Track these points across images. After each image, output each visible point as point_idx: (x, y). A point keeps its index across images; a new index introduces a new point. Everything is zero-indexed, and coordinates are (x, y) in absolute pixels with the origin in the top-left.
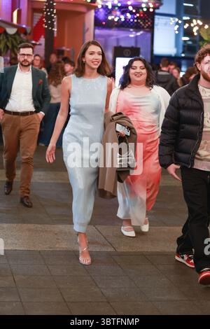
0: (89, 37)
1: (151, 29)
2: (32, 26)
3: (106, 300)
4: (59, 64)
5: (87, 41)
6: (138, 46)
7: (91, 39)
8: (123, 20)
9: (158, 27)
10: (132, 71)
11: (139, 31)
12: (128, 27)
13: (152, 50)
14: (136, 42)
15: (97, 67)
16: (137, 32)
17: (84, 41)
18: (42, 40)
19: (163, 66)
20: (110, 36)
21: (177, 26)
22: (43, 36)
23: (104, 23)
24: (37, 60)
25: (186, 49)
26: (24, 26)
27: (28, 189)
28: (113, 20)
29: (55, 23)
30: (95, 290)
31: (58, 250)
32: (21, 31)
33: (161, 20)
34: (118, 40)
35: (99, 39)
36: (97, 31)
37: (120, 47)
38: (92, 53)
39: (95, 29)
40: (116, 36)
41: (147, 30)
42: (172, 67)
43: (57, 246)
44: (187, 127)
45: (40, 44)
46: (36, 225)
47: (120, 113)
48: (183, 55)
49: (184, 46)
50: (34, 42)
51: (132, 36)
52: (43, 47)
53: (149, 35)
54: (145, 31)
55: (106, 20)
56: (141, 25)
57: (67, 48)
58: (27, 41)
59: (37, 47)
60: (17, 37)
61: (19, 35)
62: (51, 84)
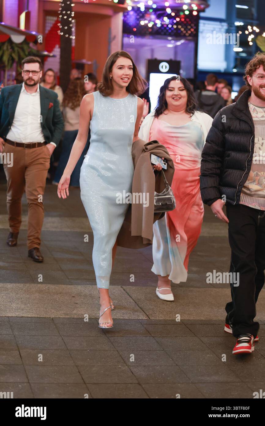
0: (116, 47)
1: (195, 37)
2: (44, 33)
3: (136, 382)
4: (78, 82)
5: (113, 52)
6: (179, 59)
7: (119, 50)
8: (159, 25)
9: (204, 34)
10: (168, 93)
12: (165, 34)
13: (196, 64)
14: (176, 53)
15: (127, 84)
16: (177, 40)
17: (109, 52)
18: (57, 51)
19: (209, 85)
20: (142, 46)
22: (57, 46)
23: (135, 29)
24: (50, 76)
25: (238, 63)
26: (34, 33)
27: (38, 238)
28: (146, 25)
29: (73, 29)
32: (30, 39)
33: (206, 25)
34: (152, 51)
35: (128, 49)
36: (126, 40)
37: (156, 60)
38: (121, 68)
39: (123, 37)
40: (151, 46)
41: (190, 38)
42: (221, 85)
43: (75, 312)
44: (233, 154)
45: (54, 56)
47: (155, 142)
48: (235, 71)
49: (236, 59)
50: (46, 53)
51: (170, 46)
52: (58, 59)
53: (192, 45)
54: (186, 40)
55: (138, 25)
56: (182, 32)
57: (88, 60)
58: (38, 51)
59: (50, 60)
60: (25, 47)
61: (28, 44)
62: (67, 106)
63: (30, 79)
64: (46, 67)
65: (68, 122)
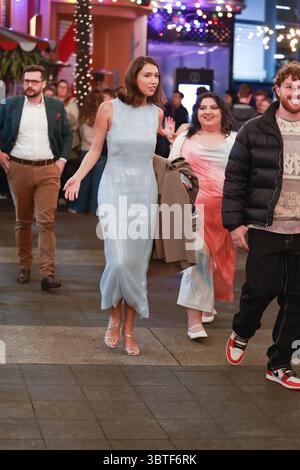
1: (230, 43)
2: (57, 39)
3: (166, 437)
4: (96, 94)
6: (211, 68)
8: (188, 29)
10: (200, 112)
11: (211, 46)
12: (196, 40)
13: (231, 74)
14: (208, 62)
18: (73, 60)
19: (243, 96)
21: (267, 39)
23: (161, 34)
24: (63, 88)
26: (46, 40)
27: (52, 265)
28: (174, 30)
29: (91, 35)
30: (151, 422)
31: (96, 363)
32: (41, 46)
34: (181, 59)
36: (152, 47)
37: (185, 69)
38: (147, 75)
39: (148, 43)
40: (179, 53)
41: (224, 44)
42: (260, 98)
43: (95, 358)
44: (261, 172)
45: (69, 66)
46: (65, 328)
47: (182, 159)
50: (60, 62)
51: (202, 53)
53: (226, 52)
54: (220, 46)
55: (164, 30)
56: (214, 37)
57: (108, 70)
58: (51, 60)
59: (64, 70)
60: (36, 56)
61: (40, 52)
62: (84, 122)
63: (30, 89)
64: (60, 77)
65: (85, 140)
